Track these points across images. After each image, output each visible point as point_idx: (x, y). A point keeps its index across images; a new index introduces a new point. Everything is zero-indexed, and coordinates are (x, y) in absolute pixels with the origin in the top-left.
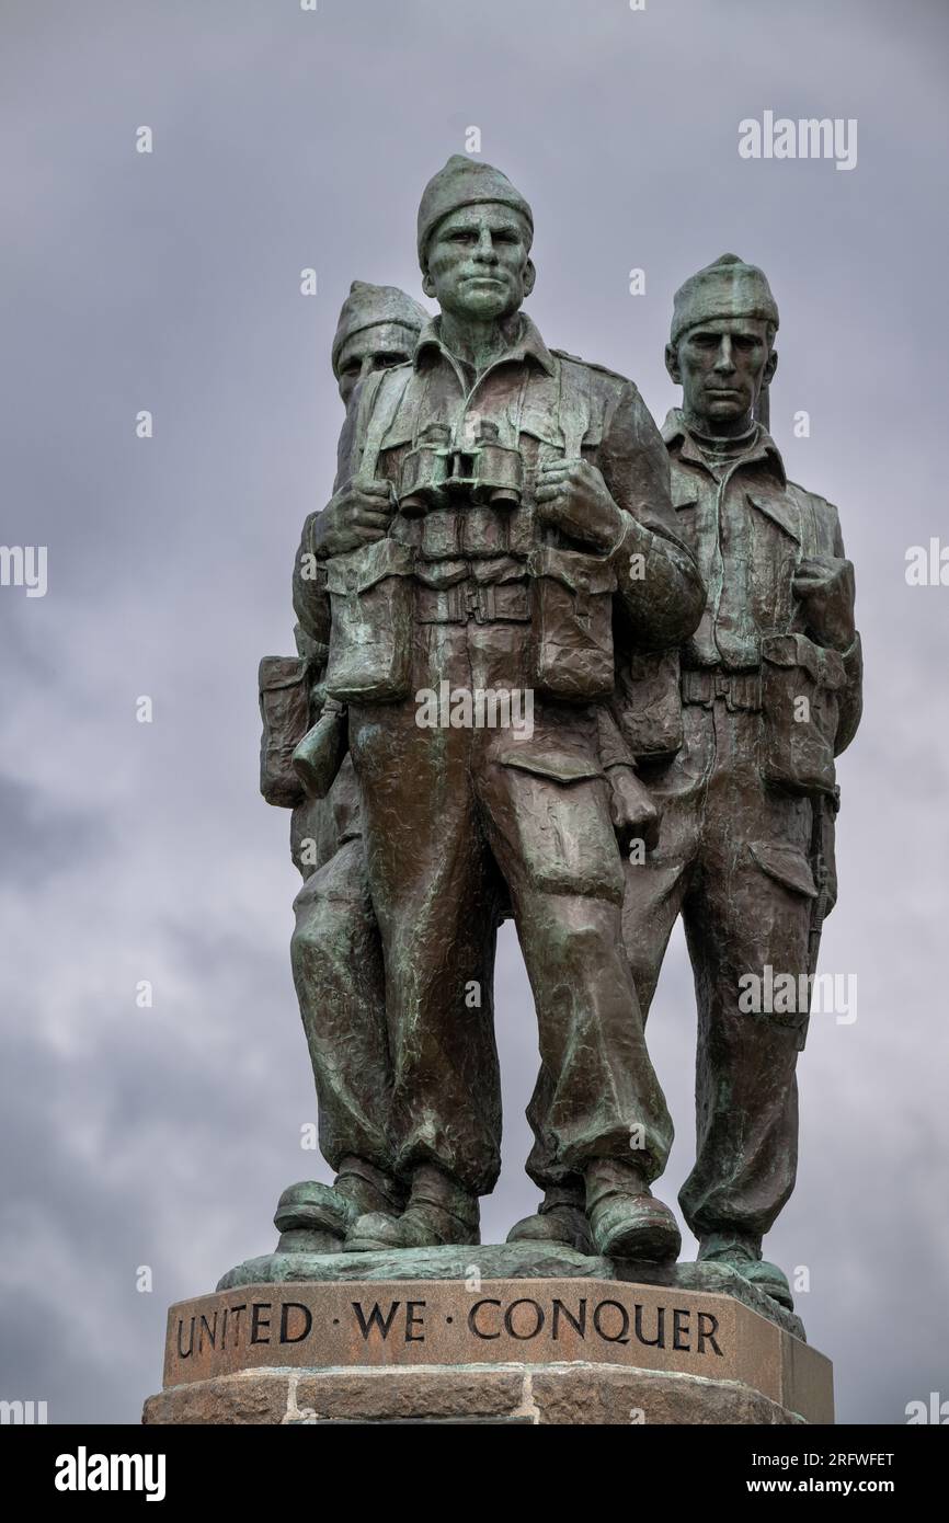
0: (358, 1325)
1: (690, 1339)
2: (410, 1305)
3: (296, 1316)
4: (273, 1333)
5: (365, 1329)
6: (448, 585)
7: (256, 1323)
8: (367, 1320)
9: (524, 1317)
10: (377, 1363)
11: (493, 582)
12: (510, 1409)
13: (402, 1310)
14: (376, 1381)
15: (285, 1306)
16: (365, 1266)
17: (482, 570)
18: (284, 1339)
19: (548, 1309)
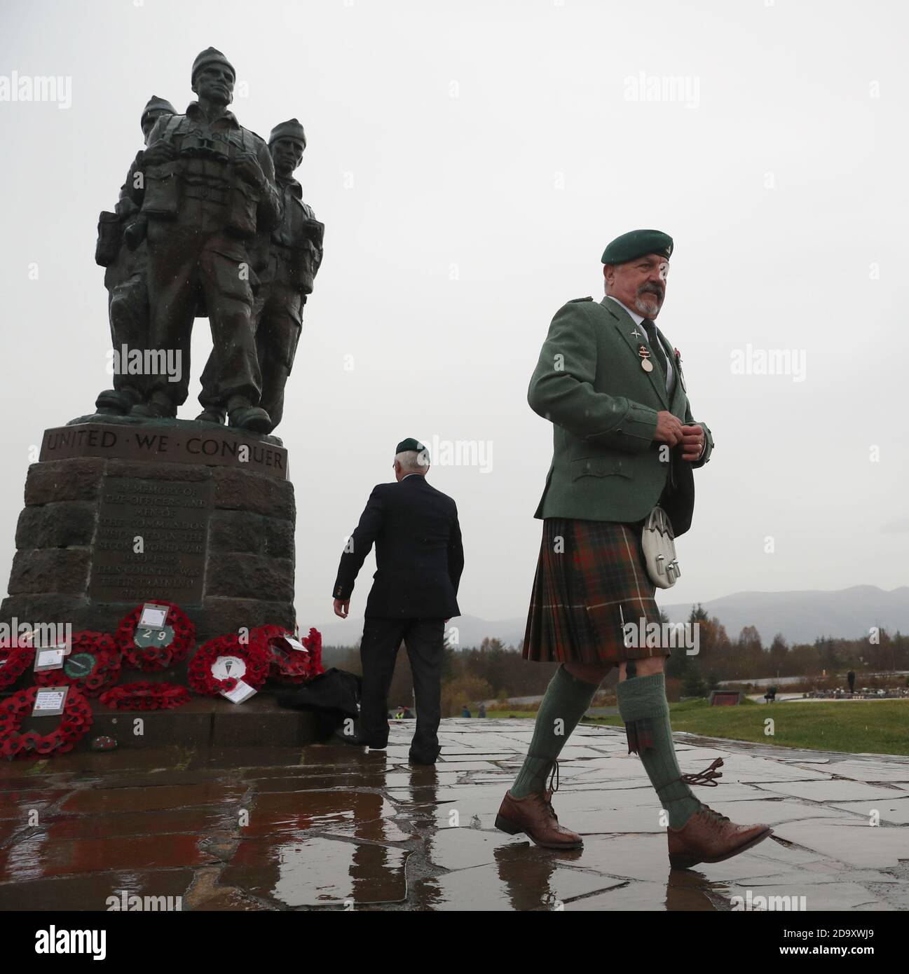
0: (137, 442)
1: (272, 461)
2: (162, 437)
3: (110, 437)
4: (99, 442)
5: (141, 445)
6: (196, 184)
7: (91, 438)
8: (141, 441)
9: (210, 447)
11: (214, 187)
12: (203, 480)
13: (158, 439)
15: (105, 433)
17: (211, 183)
18: (103, 445)
19: (221, 445)
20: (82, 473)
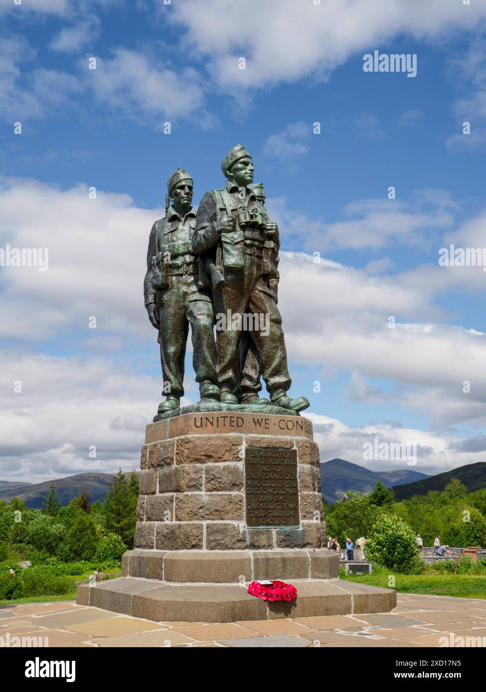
0: (254, 424)
2: (266, 420)
3: (240, 420)
4: (235, 424)
5: (256, 425)
7: (231, 421)
8: (256, 422)
9: (290, 424)
10: (259, 434)
12: (292, 447)
13: (264, 421)
14: (263, 438)
15: (237, 418)
16: (244, 408)
18: (238, 426)
19: (295, 423)
20: (233, 445)
